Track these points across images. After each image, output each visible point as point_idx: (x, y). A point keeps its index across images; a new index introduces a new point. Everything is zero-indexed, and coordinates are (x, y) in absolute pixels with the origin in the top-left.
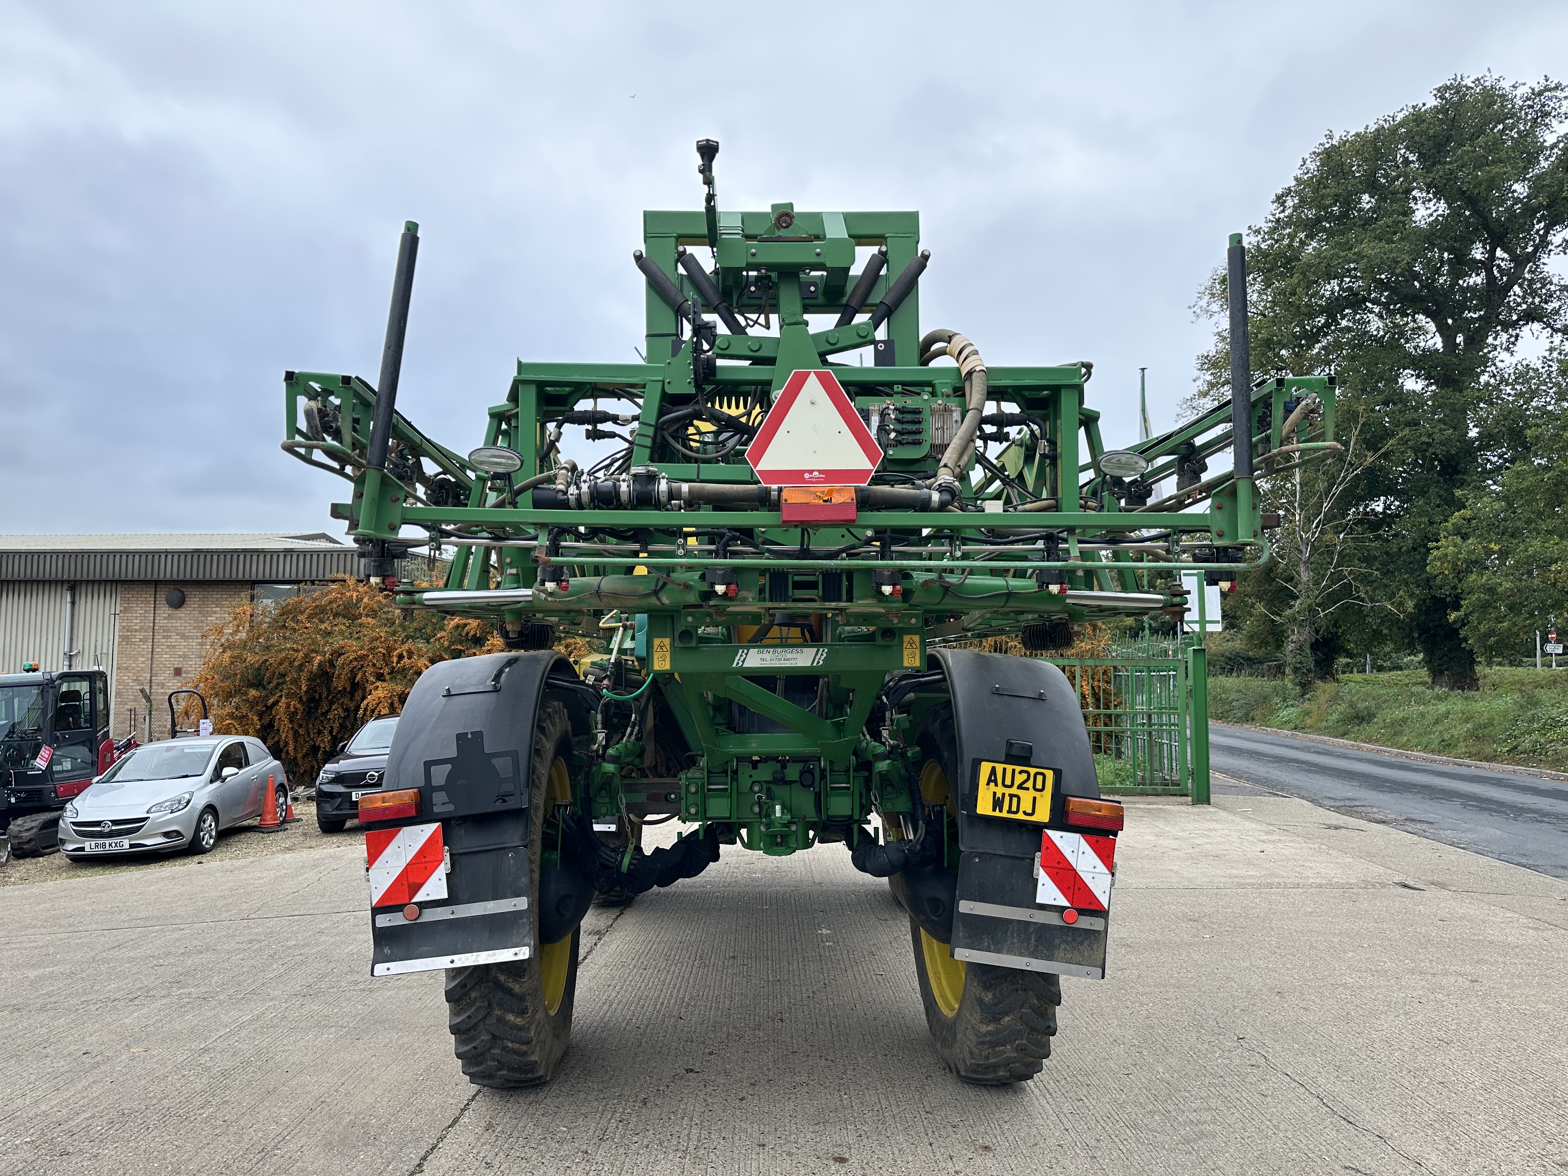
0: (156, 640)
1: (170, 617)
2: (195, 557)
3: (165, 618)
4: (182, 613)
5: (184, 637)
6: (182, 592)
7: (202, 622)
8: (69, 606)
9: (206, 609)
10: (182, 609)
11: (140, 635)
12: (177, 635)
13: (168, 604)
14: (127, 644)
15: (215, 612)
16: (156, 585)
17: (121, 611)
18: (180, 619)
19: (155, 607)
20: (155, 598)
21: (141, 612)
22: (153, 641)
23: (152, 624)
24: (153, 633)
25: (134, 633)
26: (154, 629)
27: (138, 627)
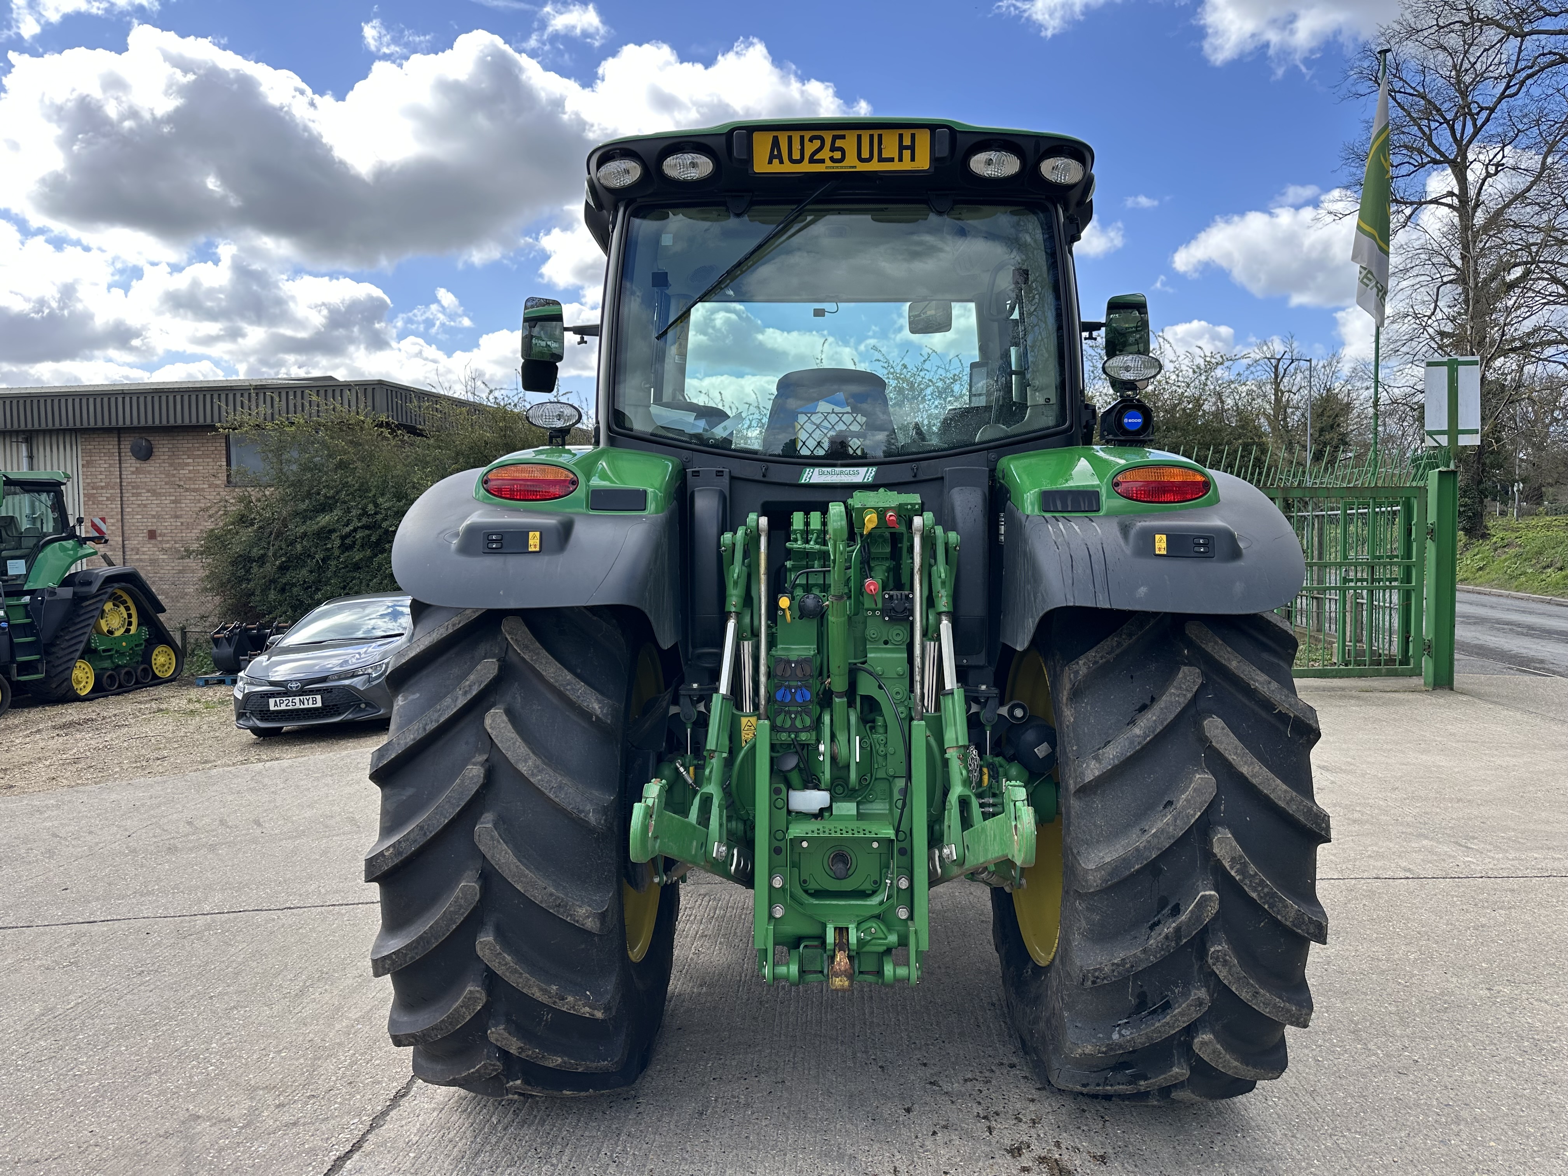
0: (125, 499)
1: (137, 471)
2: (156, 399)
3: (133, 473)
4: (150, 466)
5: (154, 493)
6: (147, 441)
7: (174, 476)
8: (26, 461)
9: (177, 461)
10: (151, 461)
11: (107, 493)
12: (148, 491)
13: (134, 455)
14: (94, 503)
15: (188, 464)
16: (119, 435)
17: (84, 466)
18: (149, 472)
19: (120, 460)
20: (119, 449)
21: (105, 466)
22: (122, 500)
23: (119, 480)
24: (121, 490)
25: (100, 491)
26: (121, 486)
27: (103, 484)
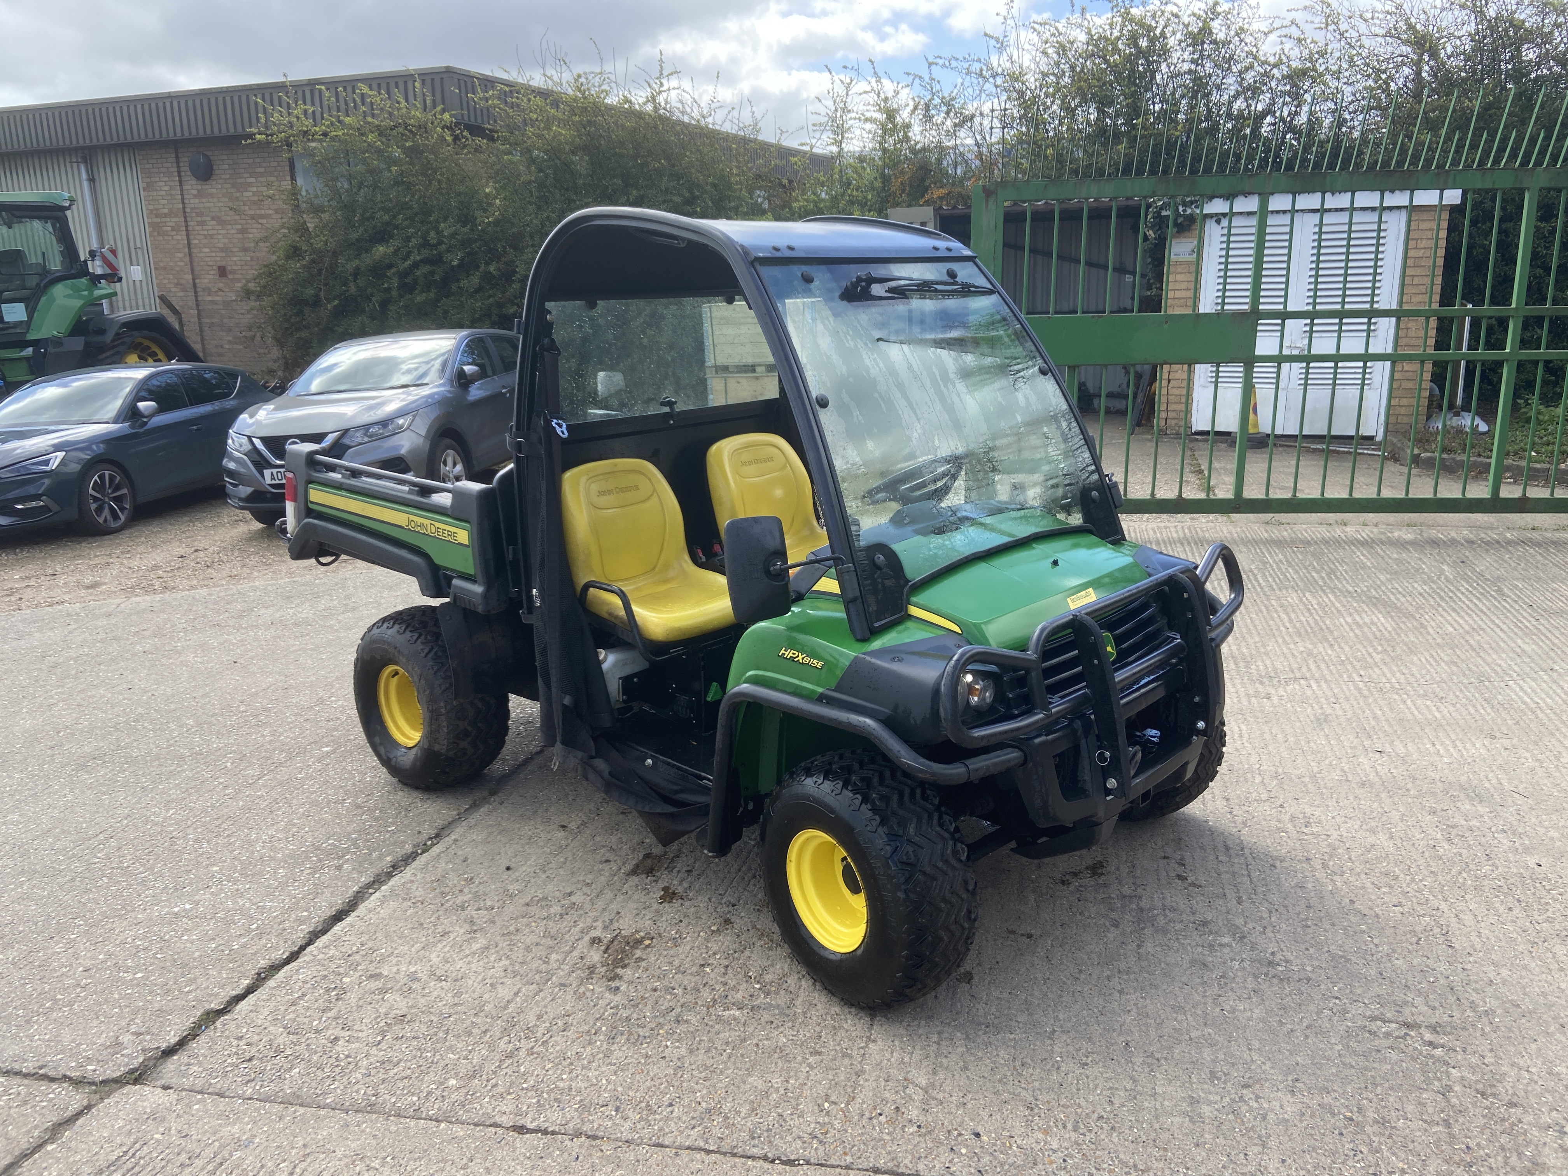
0: (190, 228)
1: (200, 195)
3: (195, 196)
4: (212, 187)
5: (221, 222)
6: (208, 157)
7: (237, 199)
8: (87, 184)
9: (239, 181)
10: (212, 182)
11: (171, 222)
12: (213, 219)
13: (194, 174)
14: (159, 234)
15: (250, 185)
16: (176, 149)
17: (145, 190)
18: (212, 195)
19: (180, 181)
20: (178, 167)
21: (166, 188)
22: (187, 230)
23: (181, 206)
24: (185, 217)
25: (164, 220)
26: (185, 212)
27: (166, 211)
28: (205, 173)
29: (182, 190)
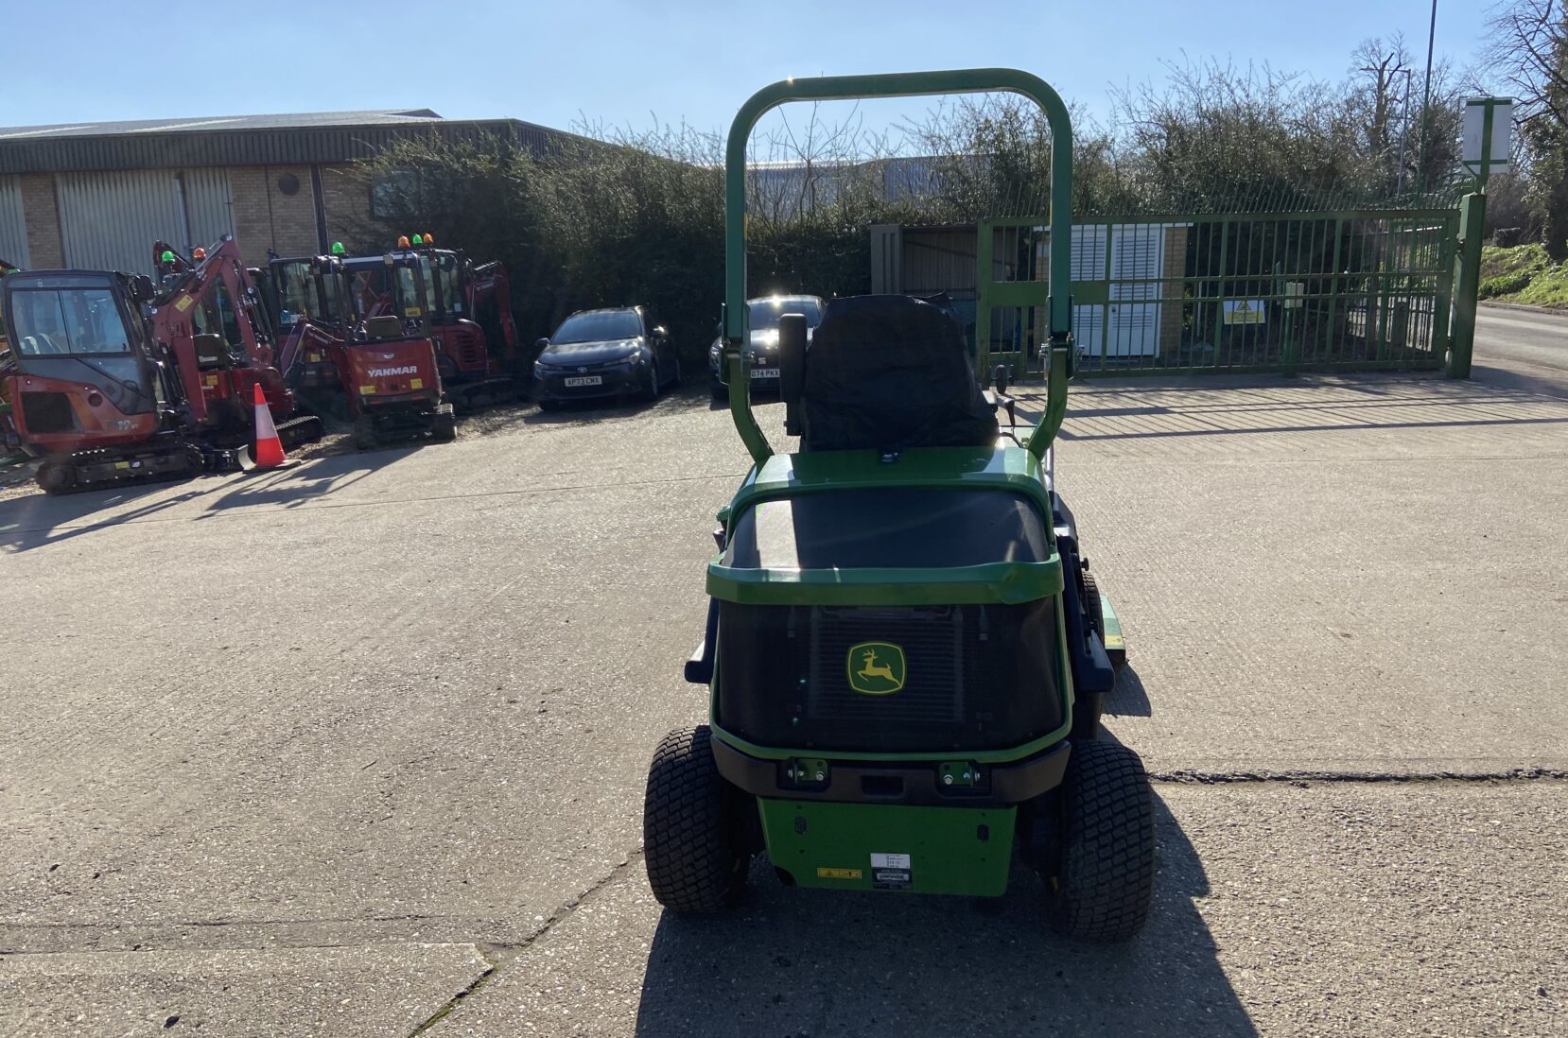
0: (275, 231)
1: (283, 205)
3: (281, 207)
4: (296, 200)
5: (302, 226)
6: (295, 177)
8: (180, 196)
10: (296, 196)
11: (258, 226)
12: (297, 224)
13: (281, 189)
14: (247, 236)
15: (332, 199)
16: (266, 173)
17: (234, 200)
18: (297, 207)
19: (269, 195)
20: (267, 184)
21: (256, 200)
22: (273, 233)
23: (268, 214)
24: (272, 223)
25: (252, 224)
26: (271, 219)
27: (255, 217)
28: (290, 188)
29: (269, 201)
